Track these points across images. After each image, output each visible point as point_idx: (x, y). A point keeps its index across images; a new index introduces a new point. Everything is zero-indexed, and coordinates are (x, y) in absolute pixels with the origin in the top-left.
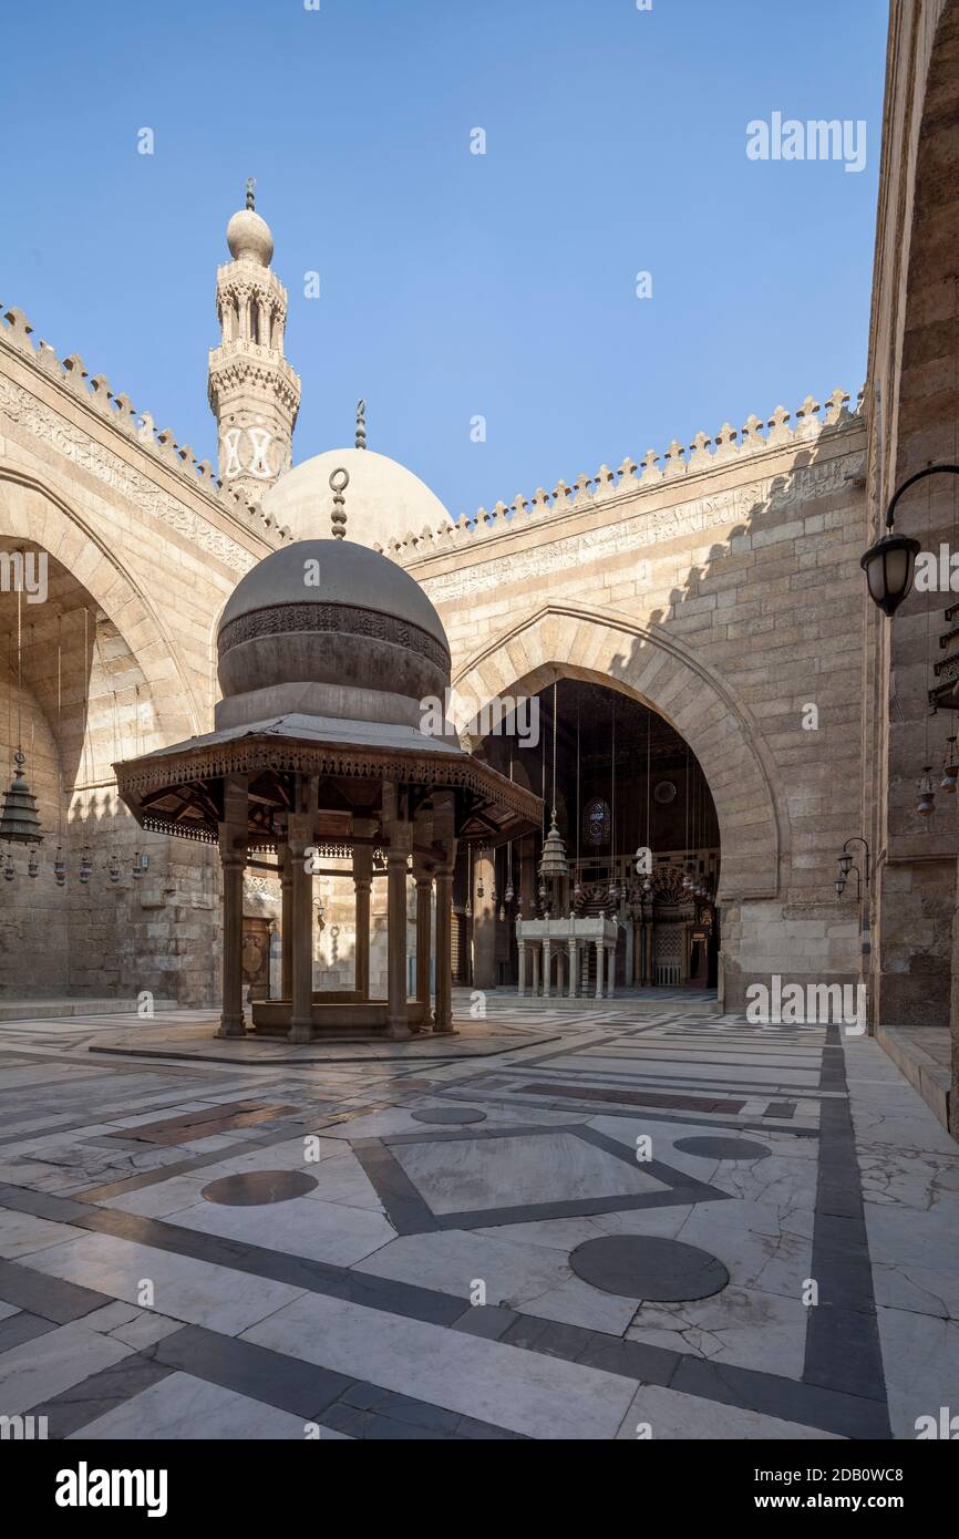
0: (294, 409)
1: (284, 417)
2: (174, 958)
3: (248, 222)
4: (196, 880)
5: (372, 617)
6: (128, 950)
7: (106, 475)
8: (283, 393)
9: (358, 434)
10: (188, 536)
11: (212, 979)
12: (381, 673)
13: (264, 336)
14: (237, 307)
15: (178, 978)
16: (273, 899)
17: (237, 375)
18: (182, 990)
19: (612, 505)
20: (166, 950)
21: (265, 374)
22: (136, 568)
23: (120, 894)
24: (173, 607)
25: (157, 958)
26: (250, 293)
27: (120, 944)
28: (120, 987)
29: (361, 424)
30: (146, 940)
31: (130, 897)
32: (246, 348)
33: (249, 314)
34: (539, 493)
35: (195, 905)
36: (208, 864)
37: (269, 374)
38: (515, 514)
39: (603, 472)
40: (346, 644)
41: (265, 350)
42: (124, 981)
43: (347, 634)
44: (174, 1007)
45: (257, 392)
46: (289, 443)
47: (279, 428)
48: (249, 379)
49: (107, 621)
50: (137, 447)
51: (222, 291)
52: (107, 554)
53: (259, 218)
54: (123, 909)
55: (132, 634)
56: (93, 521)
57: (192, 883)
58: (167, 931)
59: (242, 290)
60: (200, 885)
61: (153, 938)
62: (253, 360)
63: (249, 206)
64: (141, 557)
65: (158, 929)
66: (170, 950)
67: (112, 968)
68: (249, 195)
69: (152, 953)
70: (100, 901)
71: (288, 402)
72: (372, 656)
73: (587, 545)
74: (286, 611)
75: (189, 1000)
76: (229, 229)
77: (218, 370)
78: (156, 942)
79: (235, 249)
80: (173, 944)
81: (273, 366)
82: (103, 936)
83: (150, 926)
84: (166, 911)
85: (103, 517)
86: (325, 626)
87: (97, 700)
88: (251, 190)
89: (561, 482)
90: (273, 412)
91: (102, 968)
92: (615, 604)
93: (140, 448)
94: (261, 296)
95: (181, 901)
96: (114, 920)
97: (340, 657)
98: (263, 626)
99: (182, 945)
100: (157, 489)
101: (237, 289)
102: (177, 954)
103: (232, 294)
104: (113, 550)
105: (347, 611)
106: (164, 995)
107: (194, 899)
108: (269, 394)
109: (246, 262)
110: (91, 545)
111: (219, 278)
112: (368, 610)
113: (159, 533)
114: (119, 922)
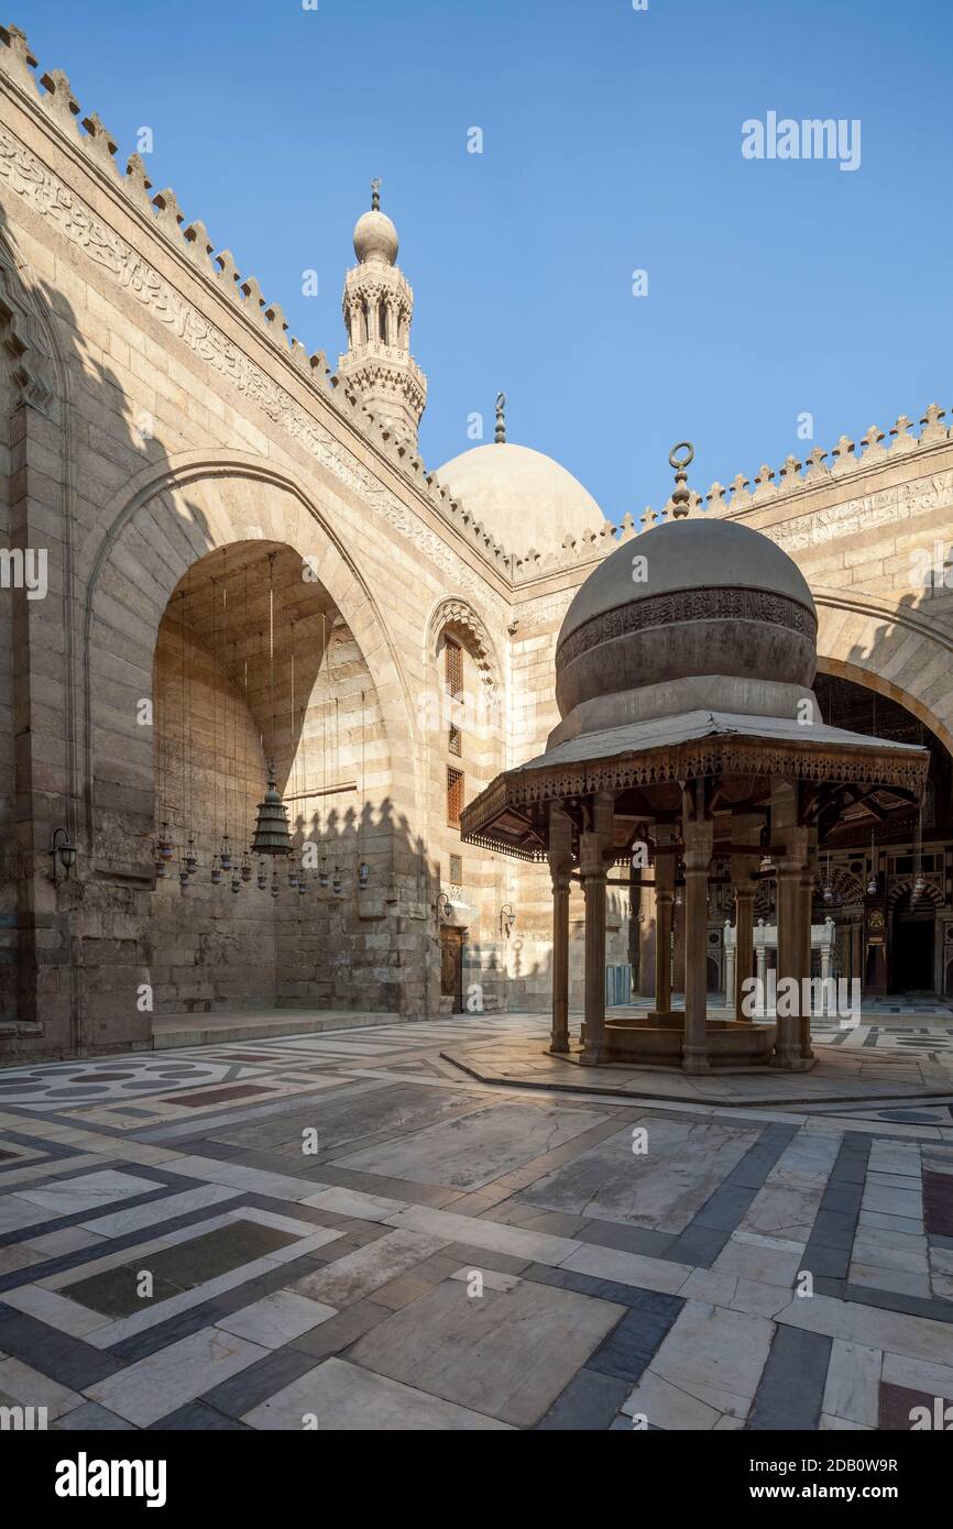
0: (420, 409)
1: (411, 418)
2: (395, 970)
3: (375, 223)
4: (411, 890)
5: (774, 600)
6: (343, 962)
7: (345, 475)
8: (411, 394)
9: (498, 429)
10: (406, 535)
11: (426, 991)
12: (778, 664)
13: (392, 337)
14: (365, 310)
15: (400, 990)
16: (466, 907)
17: (367, 378)
18: (403, 1002)
19: (854, 479)
20: (386, 962)
21: (394, 375)
22: (367, 571)
23: (334, 905)
24: (394, 609)
25: (376, 971)
26: (379, 294)
27: (334, 955)
28: (335, 999)
29: (501, 418)
30: (364, 951)
31: (346, 908)
32: (377, 350)
33: (377, 316)
34: (763, 473)
35: (412, 915)
36: (422, 873)
37: (399, 375)
38: (735, 495)
39: (844, 442)
40: (749, 632)
41: (395, 351)
42: (339, 993)
43: (750, 621)
44: (397, 1020)
45: (387, 394)
46: (416, 443)
47: (407, 429)
48: (379, 381)
49: (345, 626)
50: (368, 444)
51: (351, 295)
52: (346, 558)
53: (385, 218)
54: (337, 921)
55: (363, 638)
56: (334, 523)
57: (409, 893)
58: (388, 942)
59: (370, 292)
60: (416, 895)
61: (372, 949)
62: (383, 362)
63: (375, 207)
64: (372, 559)
65: (377, 941)
66: (391, 962)
67: (325, 979)
68: (375, 195)
69: (370, 964)
70: (312, 912)
71: (415, 403)
72: (773, 644)
73: (821, 524)
74: (682, 598)
75: (408, 1013)
76: (356, 232)
77: (349, 374)
78: (375, 954)
79: (361, 252)
80: (394, 956)
81: (402, 367)
82: (315, 948)
83: (367, 937)
84: (386, 922)
85: (342, 518)
86: (727, 613)
87: (316, 708)
88: (376, 191)
89: (791, 458)
90: (402, 414)
91: (314, 979)
92: (857, 585)
93: (371, 447)
94: (389, 296)
95: (402, 912)
96: (328, 931)
97: (741, 647)
98: (652, 616)
99: (403, 957)
100: (383, 488)
101: (366, 291)
102: (398, 966)
103: (361, 297)
104: (351, 553)
105: (750, 593)
106: (384, 1007)
107: (412, 909)
108: (398, 396)
109: (375, 263)
110: (333, 547)
111: (349, 281)
112: (770, 593)
113: (385, 534)
114: (333, 933)
